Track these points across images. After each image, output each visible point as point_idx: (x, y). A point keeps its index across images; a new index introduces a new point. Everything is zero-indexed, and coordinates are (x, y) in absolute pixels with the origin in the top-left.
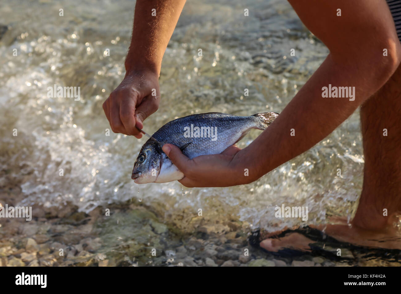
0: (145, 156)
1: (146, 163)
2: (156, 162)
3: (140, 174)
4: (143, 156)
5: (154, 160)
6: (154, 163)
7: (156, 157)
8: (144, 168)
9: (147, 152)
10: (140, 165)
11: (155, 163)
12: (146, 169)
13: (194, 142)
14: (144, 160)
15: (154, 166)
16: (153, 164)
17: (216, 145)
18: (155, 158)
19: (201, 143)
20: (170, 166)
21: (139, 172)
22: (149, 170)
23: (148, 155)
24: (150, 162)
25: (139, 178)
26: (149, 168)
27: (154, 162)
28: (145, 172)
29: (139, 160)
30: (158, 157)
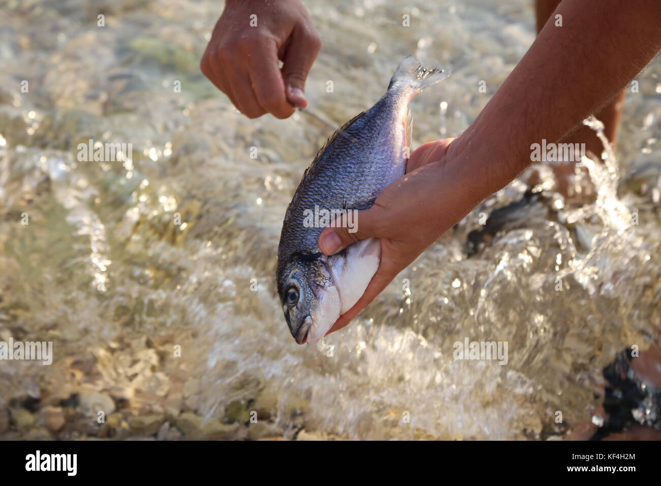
0: (294, 287)
1: (305, 295)
2: (319, 275)
3: (308, 320)
4: (292, 291)
5: (315, 277)
6: (317, 281)
7: (314, 270)
8: (308, 305)
9: (293, 277)
10: (297, 308)
11: (320, 279)
12: (314, 302)
13: (350, 200)
14: (297, 295)
15: (322, 284)
16: (318, 283)
17: (383, 176)
18: (313, 273)
19: (360, 193)
20: (345, 263)
21: (305, 317)
22: (318, 299)
23: (298, 280)
24: (310, 287)
25: (312, 327)
26: (315, 296)
27: (316, 279)
28: (315, 307)
29: (290, 301)
30: (317, 267)
